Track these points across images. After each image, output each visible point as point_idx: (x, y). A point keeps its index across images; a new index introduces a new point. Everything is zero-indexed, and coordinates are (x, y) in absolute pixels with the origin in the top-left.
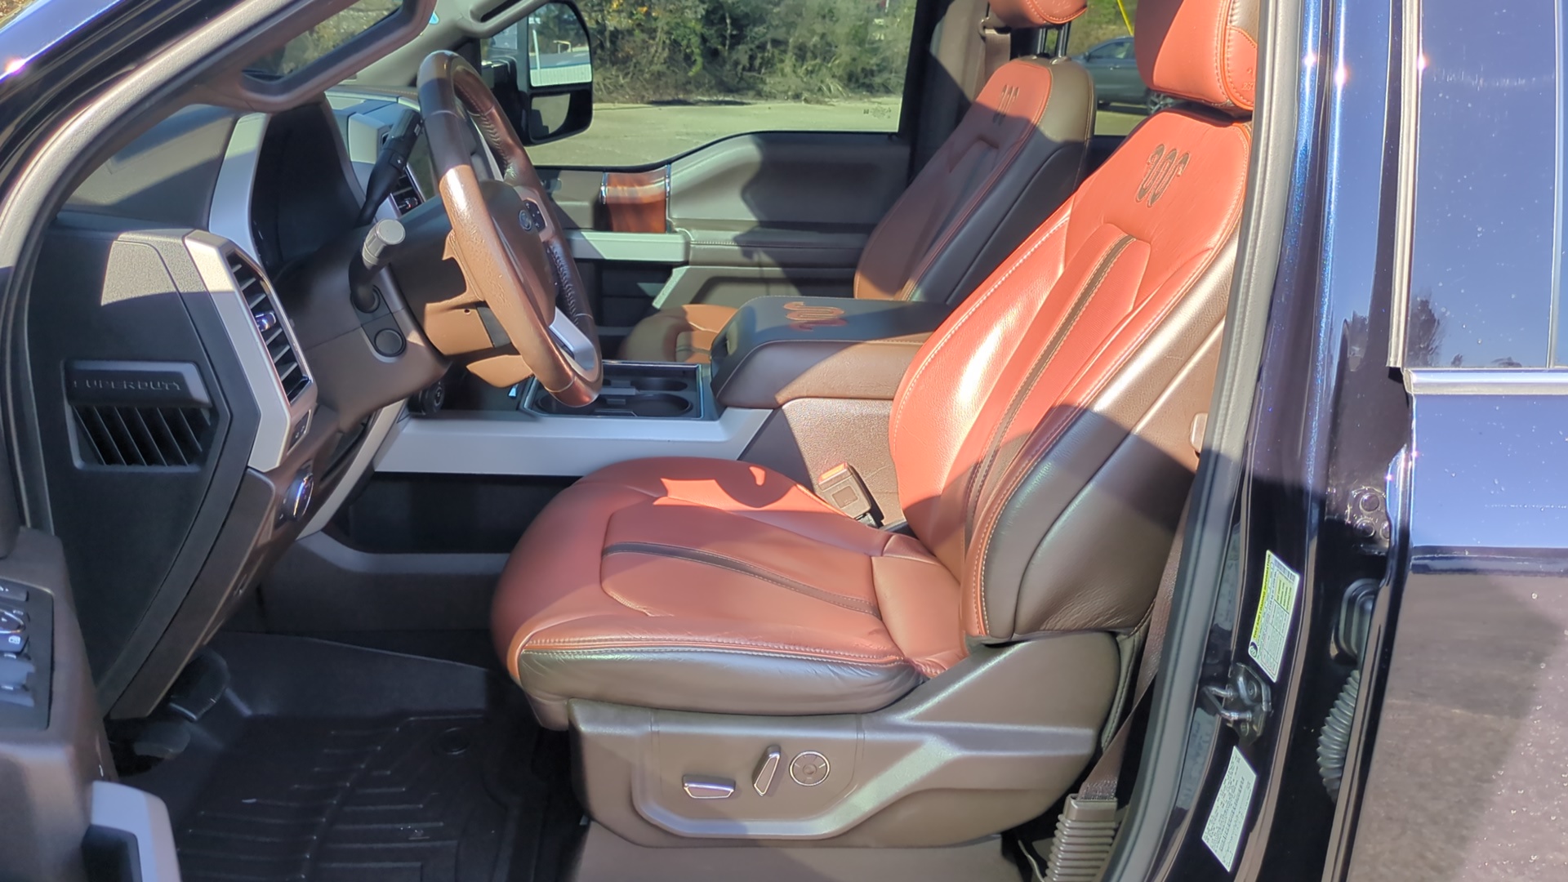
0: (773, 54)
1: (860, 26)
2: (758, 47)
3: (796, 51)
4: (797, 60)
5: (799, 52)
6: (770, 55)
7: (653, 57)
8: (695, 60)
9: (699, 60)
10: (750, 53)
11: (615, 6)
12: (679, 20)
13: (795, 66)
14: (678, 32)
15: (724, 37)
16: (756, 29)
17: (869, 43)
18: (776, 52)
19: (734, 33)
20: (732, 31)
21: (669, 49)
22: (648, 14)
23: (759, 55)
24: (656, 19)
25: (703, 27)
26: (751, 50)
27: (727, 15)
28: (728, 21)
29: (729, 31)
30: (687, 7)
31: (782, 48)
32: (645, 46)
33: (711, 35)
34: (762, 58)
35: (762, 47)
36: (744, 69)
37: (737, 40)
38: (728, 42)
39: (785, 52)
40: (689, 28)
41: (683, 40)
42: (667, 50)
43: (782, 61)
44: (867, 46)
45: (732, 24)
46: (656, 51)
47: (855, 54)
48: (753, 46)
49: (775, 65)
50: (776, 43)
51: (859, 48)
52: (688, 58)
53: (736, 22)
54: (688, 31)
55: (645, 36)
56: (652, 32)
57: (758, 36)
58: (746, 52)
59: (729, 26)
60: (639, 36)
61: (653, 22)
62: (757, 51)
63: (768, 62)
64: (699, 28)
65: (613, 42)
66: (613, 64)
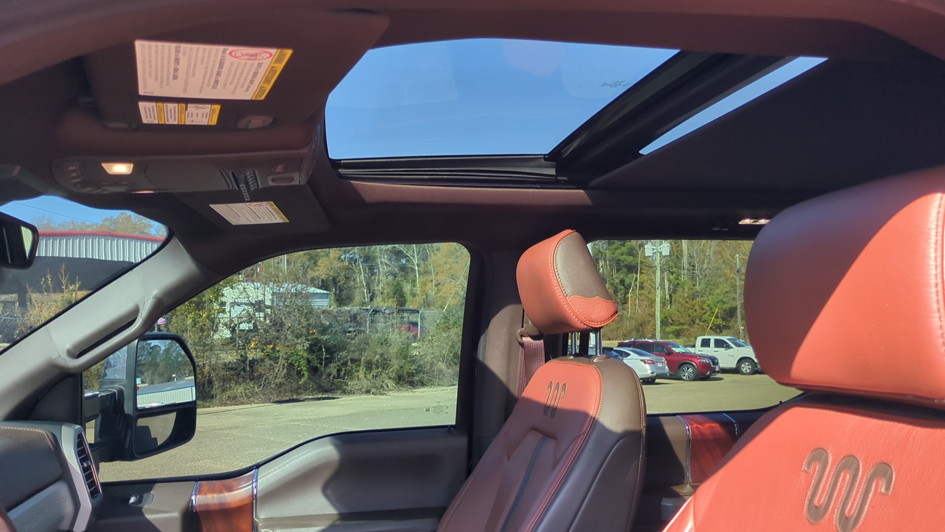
0: (352, 367)
1: (404, 348)
2: (342, 364)
3: (366, 365)
4: (367, 370)
5: (367, 365)
6: (350, 368)
7: (277, 374)
8: (304, 374)
9: (306, 374)
10: (338, 368)
11: (253, 345)
12: (293, 351)
13: (366, 374)
14: (293, 358)
15: (322, 360)
16: (341, 354)
17: (410, 358)
18: (354, 366)
19: (328, 356)
20: (326, 355)
21: (287, 369)
22: (273, 349)
23: (343, 369)
24: (278, 351)
25: (308, 354)
26: (338, 366)
27: (323, 346)
28: (323, 350)
29: (324, 356)
30: (297, 344)
31: (357, 363)
32: (272, 368)
33: (313, 358)
34: (345, 370)
35: (345, 364)
36: (334, 377)
37: (329, 361)
38: (323, 362)
39: (359, 365)
40: (299, 355)
41: (296, 362)
42: (286, 369)
43: (358, 371)
44: (409, 359)
45: (325, 351)
46: (279, 370)
47: (402, 364)
48: (339, 364)
49: (354, 373)
50: (353, 361)
51: (404, 361)
52: (299, 374)
53: (328, 350)
54: (299, 357)
55: (272, 362)
56: (276, 359)
57: (342, 358)
58: (335, 367)
59: (324, 353)
60: (268, 362)
61: (277, 353)
62: (342, 366)
63: (349, 372)
64: (305, 355)
65: (251, 367)
66: (252, 380)
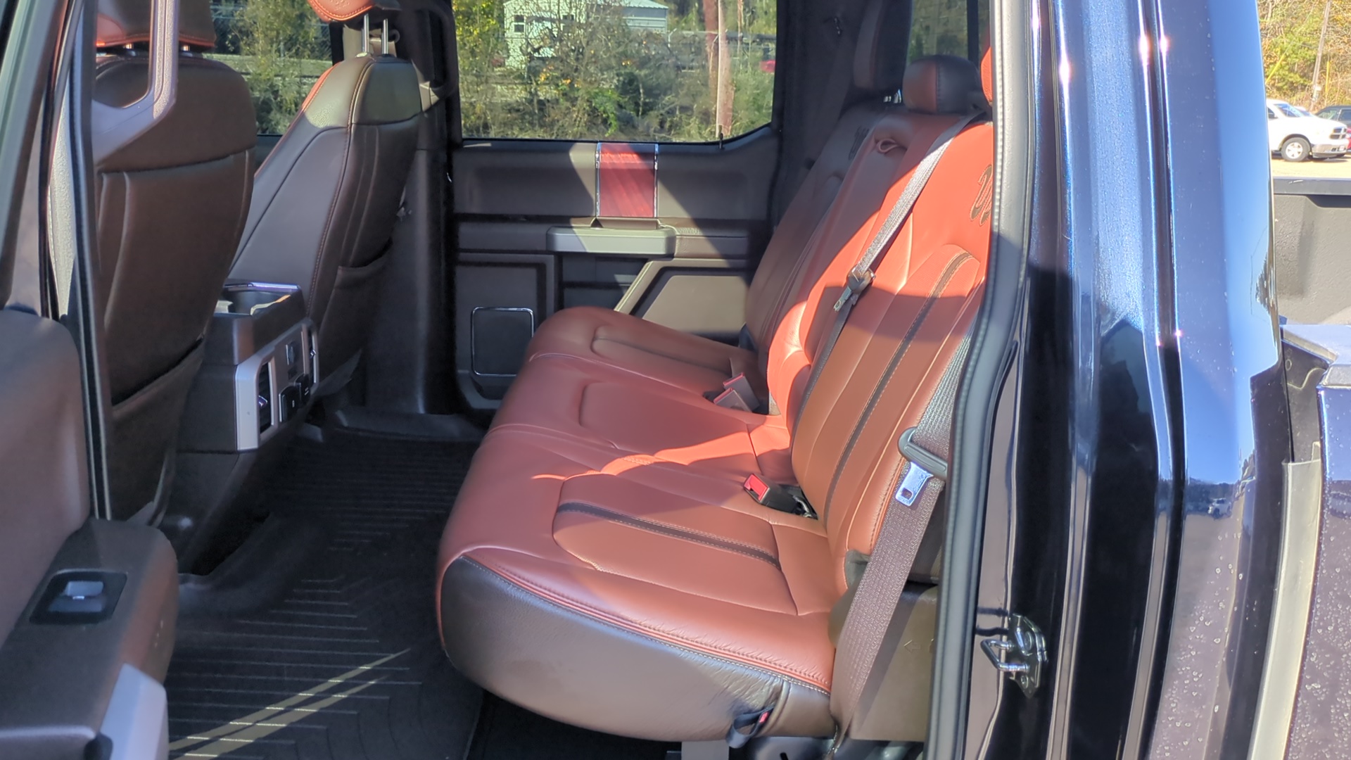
0: (680, 118)
1: (758, 94)
2: (668, 113)
3: (701, 115)
4: (701, 123)
5: (704, 117)
6: (678, 119)
7: (575, 121)
8: (611, 123)
9: (614, 123)
10: (661, 117)
11: (543, 79)
12: (597, 91)
13: (700, 128)
14: (597, 100)
15: (637, 104)
16: (667, 98)
17: (766, 109)
18: (684, 116)
19: (647, 100)
20: (645, 99)
21: (589, 115)
22: (571, 85)
23: (669, 119)
24: (578, 90)
25: (619, 96)
26: (662, 115)
27: (641, 86)
28: (641, 91)
29: (642, 99)
30: (602, 80)
31: (689, 113)
32: (568, 112)
33: (625, 102)
34: (671, 122)
35: (671, 112)
36: (655, 131)
37: (648, 108)
38: (641, 109)
39: (691, 116)
40: (606, 96)
41: (600, 107)
42: (586, 115)
43: (689, 124)
44: (764, 111)
45: (644, 93)
46: (577, 116)
47: (754, 118)
48: (662, 112)
49: (683, 127)
50: (684, 109)
51: (757, 113)
52: (605, 121)
53: (649, 93)
54: (605, 99)
55: (568, 104)
56: (573, 101)
57: (667, 104)
58: (658, 116)
59: (642, 95)
60: (564, 104)
61: (576, 93)
62: (666, 115)
63: (677, 125)
64: (615, 96)
65: (541, 110)
66: (541, 126)
